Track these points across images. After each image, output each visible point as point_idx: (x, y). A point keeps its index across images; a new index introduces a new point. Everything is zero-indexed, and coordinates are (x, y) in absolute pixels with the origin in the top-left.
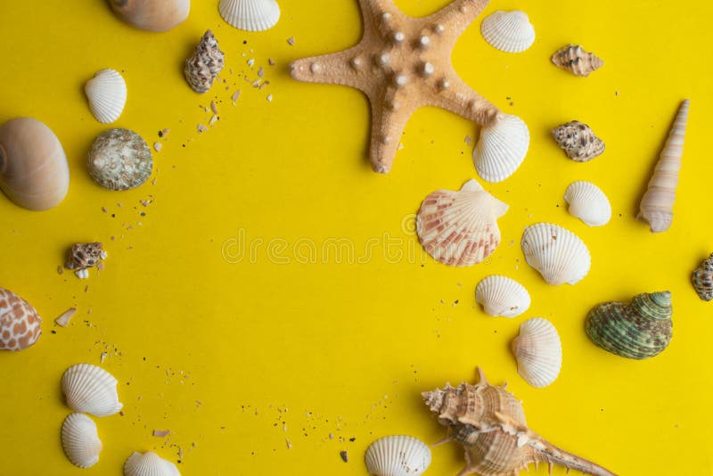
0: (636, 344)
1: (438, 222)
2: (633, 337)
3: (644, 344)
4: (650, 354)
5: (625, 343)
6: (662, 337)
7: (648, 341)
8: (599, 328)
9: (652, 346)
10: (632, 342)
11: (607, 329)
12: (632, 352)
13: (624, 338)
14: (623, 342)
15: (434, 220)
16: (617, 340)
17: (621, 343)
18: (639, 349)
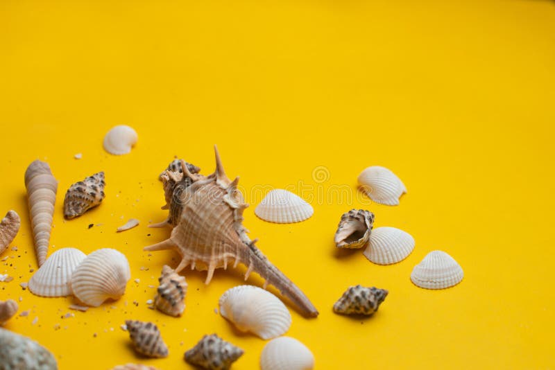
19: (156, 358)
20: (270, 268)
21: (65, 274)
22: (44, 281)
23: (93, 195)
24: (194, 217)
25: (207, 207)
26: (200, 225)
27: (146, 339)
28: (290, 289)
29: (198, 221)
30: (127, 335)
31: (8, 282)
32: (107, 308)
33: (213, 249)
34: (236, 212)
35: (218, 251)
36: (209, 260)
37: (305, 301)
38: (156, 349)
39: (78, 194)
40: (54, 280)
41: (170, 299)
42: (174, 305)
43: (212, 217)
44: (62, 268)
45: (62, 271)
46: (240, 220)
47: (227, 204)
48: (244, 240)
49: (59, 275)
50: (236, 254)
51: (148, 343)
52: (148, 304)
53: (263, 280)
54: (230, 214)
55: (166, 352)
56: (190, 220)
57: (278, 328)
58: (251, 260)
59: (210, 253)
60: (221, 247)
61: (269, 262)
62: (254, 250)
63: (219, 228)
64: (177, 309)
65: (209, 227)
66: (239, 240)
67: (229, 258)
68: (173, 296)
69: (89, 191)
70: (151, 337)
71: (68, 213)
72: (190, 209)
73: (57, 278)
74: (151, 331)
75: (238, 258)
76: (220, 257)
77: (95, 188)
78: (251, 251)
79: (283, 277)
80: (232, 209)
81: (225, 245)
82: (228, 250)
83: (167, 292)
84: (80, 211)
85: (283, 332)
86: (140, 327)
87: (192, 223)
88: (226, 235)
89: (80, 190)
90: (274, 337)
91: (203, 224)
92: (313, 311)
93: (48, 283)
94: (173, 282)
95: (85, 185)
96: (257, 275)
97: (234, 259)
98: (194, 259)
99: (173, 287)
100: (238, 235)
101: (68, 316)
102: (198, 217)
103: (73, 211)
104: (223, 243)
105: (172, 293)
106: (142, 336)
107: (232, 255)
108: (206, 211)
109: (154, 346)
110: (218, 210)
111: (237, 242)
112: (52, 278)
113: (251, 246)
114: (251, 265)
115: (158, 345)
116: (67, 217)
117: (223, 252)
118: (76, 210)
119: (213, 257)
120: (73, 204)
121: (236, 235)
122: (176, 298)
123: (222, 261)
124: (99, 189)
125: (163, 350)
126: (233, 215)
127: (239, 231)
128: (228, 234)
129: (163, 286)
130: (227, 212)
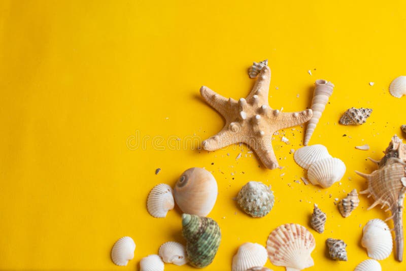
0: (213, 235)
1: (298, 235)
2: (209, 236)
3: (213, 231)
4: (218, 228)
5: (212, 242)
6: (209, 221)
7: (211, 228)
8: (202, 258)
9: (214, 227)
10: (212, 237)
11: (202, 253)
12: (217, 238)
13: (208, 242)
14: (211, 243)
15: (300, 233)
16: (210, 246)
17: (212, 244)
18: (216, 234)
19: (316, 231)
20: (399, 225)
21: (311, 161)
22: (301, 157)
23: (358, 121)
24: (383, 177)
25: (391, 177)
26: (382, 183)
27: (316, 222)
28: (399, 242)
29: (383, 180)
30: (312, 212)
31: (287, 144)
32: (316, 189)
33: (383, 196)
34: (404, 188)
35: (383, 198)
36: (377, 199)
37: (401, 253)
38: (318, 228)
39: (351, 116)
40: (305, 160)
41: (345, 208)
42: (345, 211)
43: (390, 184)
44: (312, 157)
45: (311, 158)
46: (403, 192)
47: (401, 182)
48: (399, 202)
49: (309, 159)
50: (391, 205)
51: (315, 224)
52: (335, 200)
53: (393, 226)
54: (400, 187)
55: (322, 232)
56: (380, 176)
57: (378, 257)
58: (394, 214)
59: (380, 197)
60: (386, 198)
61: (401, 222)
62: (399, 211)
63: (390, 190)
64: (345, 214)
65: (386, 186)
66: (397, 201)
67: (387, 204)
68: (346, 208)
69: (357, 118)
70: (319, 222)
71: (342, 121)
72: (384, 171)
73: (307, 160)
74: (321, 220)
75: (390, 208)
76: (383, 201)
77: (361, 118)
78: (398, 210)
79: (401, 233)
80: (403, 186)
81: (389, 198)
82: (389, 201)
83: (345, 204)
84: (348, 124)
85: (379, 260)
86: (318, 214)
87: (380, 179)
88: (392, 195)
89: (353, 114)
90: (373, 258)
91: (384, 184)
92: (400, 259)
93: (302, 160)
94: (351, 201)
95: (357, 114)
96: (392, 222)
97: (389, 207)
98: (371, 193)
99: (350, 204)
100: (399, 197)
101: (298, 182)
102: (384, 178)
103: (344, 122)
104: (389, 197)
105: (347, 206)
106: (315, 220)
107: (389, 204)
108: (389, 179)
109: (318, 226)
110: (395, 182)
111: (395, 200)
112: (305, 158)
113: (399, 208)
114: (393, 217)
115: (320, 227)
116: (340, 123)
117: (386, 200)
118: (346, 122)
119: (380, 200)
120: (346, 118)
121: (397, 197)
122: (348, 209)
123: (383, 204)
124: (363, 119)
125: (321, 230)
126: (402, 188)
127: (400, 196)
128: (394, 195)
129: (346, 200)
130: (400, 186)
